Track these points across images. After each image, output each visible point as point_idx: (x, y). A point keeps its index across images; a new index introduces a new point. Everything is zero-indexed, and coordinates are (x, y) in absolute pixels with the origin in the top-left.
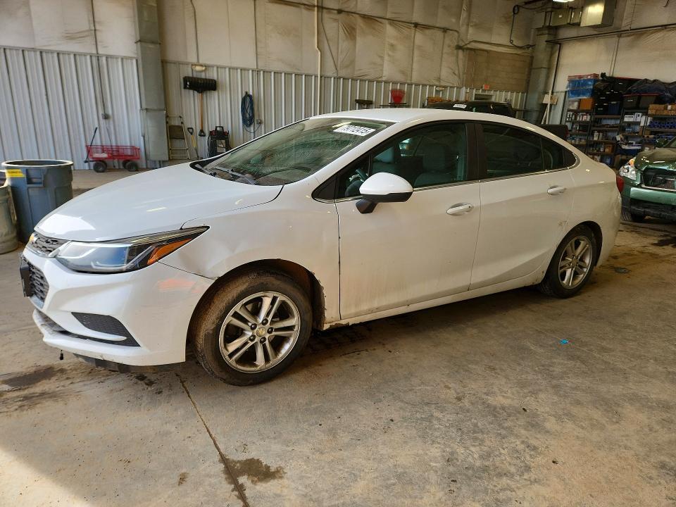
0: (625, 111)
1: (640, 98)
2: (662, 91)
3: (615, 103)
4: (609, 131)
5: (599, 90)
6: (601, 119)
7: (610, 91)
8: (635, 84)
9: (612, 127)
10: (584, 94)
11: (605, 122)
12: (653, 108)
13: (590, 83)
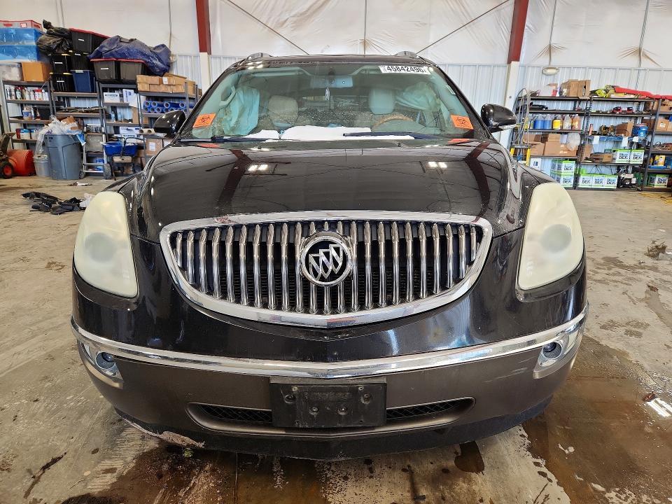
0: (102, 86)
1: (118, 64)
2: (148, 57)
3: (81, 71)
4: (87, 118)
5: (49, 49)
6: (68, 98)
7: (67, 52)
8: (105, 43)
9: (87, 112)
10: (24, 55)
11: (74, 104)
12: (144, 82)
13: (28, 35)
